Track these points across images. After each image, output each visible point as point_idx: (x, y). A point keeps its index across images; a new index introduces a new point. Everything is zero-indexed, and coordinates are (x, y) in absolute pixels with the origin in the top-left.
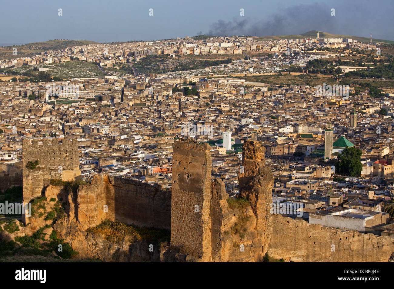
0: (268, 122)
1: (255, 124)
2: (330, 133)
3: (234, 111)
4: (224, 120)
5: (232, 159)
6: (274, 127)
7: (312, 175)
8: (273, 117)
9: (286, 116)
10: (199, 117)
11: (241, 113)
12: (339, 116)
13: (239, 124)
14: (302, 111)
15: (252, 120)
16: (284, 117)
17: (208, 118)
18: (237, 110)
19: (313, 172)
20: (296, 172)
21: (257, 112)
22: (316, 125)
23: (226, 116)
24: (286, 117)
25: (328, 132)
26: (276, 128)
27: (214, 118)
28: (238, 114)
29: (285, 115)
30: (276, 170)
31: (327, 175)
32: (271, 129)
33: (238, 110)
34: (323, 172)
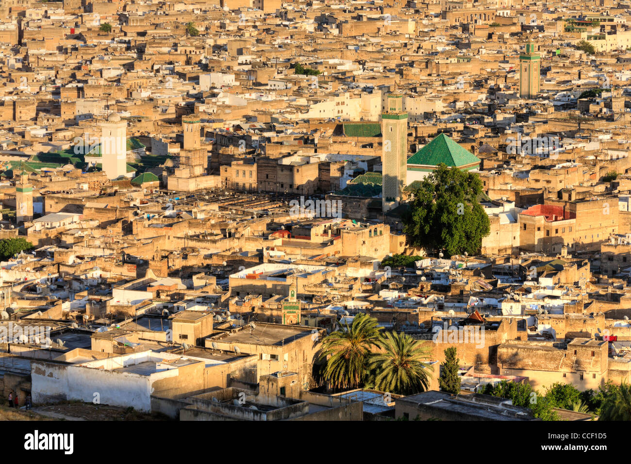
0: (282, 85)
1: (240, 91)
2: (395, 125)
3: (183, 49)
4: (149, 77)
5: (102, 206)
6: (295, 100)
7: (329, 250)
8: (298, 69)
9: (341, 64)
10: (74, 69)
11: (203, 55)
12: (507, 62)
13: (192, 92)
14: (395, 48)
15: (233, 77)
16: (334, 67)
17: (99, 73)
18: (192, 46)
19: (332, 242)
20: (285, 244)
21: (253, 53)
22: (429, 91)
23: (156, 67)
24: (339, 68)
25: (391, 121)
26: (302, 101)
27: (118, 72)
28: (195, 59)
29: (336, 61)
30: (225, 236)
31: (376, 250)
32: (285, 105)
33: (197, 48)
34: (361, 240)
